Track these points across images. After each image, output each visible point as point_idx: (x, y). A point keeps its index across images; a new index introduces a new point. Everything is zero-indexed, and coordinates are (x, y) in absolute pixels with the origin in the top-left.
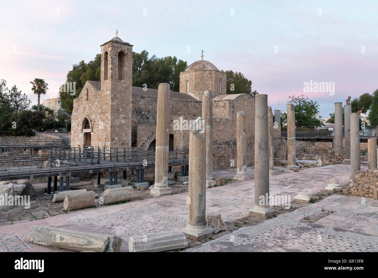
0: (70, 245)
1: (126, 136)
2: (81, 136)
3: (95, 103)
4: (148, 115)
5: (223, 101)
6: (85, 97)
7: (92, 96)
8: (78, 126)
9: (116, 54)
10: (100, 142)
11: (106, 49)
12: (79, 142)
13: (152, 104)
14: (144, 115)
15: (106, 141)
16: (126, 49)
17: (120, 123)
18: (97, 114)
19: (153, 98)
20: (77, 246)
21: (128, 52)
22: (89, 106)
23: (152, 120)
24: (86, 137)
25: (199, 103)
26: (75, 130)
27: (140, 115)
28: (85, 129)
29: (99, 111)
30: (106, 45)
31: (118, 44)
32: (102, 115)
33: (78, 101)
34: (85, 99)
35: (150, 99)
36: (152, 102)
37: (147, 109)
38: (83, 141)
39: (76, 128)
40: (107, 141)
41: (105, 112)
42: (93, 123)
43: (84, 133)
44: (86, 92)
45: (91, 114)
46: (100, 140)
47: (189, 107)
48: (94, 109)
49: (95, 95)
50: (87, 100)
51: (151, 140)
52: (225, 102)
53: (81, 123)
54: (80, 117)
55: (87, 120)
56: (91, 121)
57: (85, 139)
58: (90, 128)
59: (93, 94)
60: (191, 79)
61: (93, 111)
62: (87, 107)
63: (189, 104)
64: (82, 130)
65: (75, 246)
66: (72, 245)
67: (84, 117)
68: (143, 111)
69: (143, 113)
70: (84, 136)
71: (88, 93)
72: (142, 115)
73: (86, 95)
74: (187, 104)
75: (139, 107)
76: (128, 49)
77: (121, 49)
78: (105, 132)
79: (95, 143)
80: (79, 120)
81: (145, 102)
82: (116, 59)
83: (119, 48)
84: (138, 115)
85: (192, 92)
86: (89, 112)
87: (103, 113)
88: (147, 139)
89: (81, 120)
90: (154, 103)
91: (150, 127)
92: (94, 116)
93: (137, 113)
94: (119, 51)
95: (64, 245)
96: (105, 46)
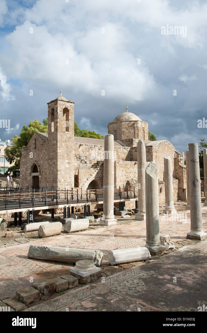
0: (65, 258)
1: (70, 178)
2: (30, 178)
3: (42, 151)
4: (86, 160)
5: (148, 147)
6: (34, 146)
7: (40, 145)
8: (27, 170)
9: (61, 110)
10: (48, 184)
11: (53, 106)
12: (27, 184)
13: (89, 151)
14: (83, 160)
15: (53, 183)
16: (69, 106)
17: (65, 167)
18: (45, 160)
19: (90, 146)
20: (70, 258)
21: (71, 108)
22: (37, 154)
23: (89, 164)
24: (34, 180)
25: (126, 149)
26: (23, 173)
27: (79, 160)
28: (33, 173)
29: (47, 158)
30: (53, 103)
31: (63, 102)
32: (49, 161)
33: (26, 149)
34: (33, 148)
35: (87, 147)
36: (89, 149)
37: (85, 155)
38: (31, 183)
39: (24, 172)
40: (55, 182)
41: (53, 159)
42: (41, 168)
43: (33, 176)
44: (34, 142)
45: (39, 161)
46: (48, 182)
47: (119, 152)
48: (41, 156)
49: (42, 145)
50: (35, 148)
51: (90, 181)
52: (149, 148)
53: (30, 168)
54: (28, 163)
55: (35, 165)
56: (39, 166)
57: (33, 182)
58: (39, 171)
59: (41, 143)
60: (119, 129)
61: (41, 157)
62: (35, 154)
63: (118, 150)
64: (31, 174)
65: (69, 258)
66: (66, 258)
67: (33, 163)
68: (82, 157)
69: (82, 158)
70: (32, 179)
71: (36, 142)
72: (81, 160)
73: (34, 144)
74: (117, 150)
75: (79, 153)
76: (70, 106)
77: (65, 106)
78: (52, 175)
79: (43, 185)
80: (28, 165)
81: (84, 149)
82: (61, 115)
83: (63, 105)
84: (78, 160)
85: (119, 140)
86: (37, 158)
87: (51, 159)
88: (87, 180)
89: (30, 165)
90: (90, 149)
91: (88, 170)
92: (42, 162)
93: (77, 158)
94: (64, 107)
95: (60, 258)
96: (51, 104)
